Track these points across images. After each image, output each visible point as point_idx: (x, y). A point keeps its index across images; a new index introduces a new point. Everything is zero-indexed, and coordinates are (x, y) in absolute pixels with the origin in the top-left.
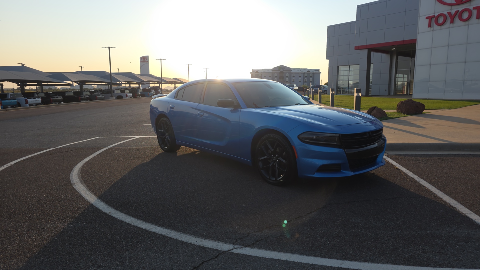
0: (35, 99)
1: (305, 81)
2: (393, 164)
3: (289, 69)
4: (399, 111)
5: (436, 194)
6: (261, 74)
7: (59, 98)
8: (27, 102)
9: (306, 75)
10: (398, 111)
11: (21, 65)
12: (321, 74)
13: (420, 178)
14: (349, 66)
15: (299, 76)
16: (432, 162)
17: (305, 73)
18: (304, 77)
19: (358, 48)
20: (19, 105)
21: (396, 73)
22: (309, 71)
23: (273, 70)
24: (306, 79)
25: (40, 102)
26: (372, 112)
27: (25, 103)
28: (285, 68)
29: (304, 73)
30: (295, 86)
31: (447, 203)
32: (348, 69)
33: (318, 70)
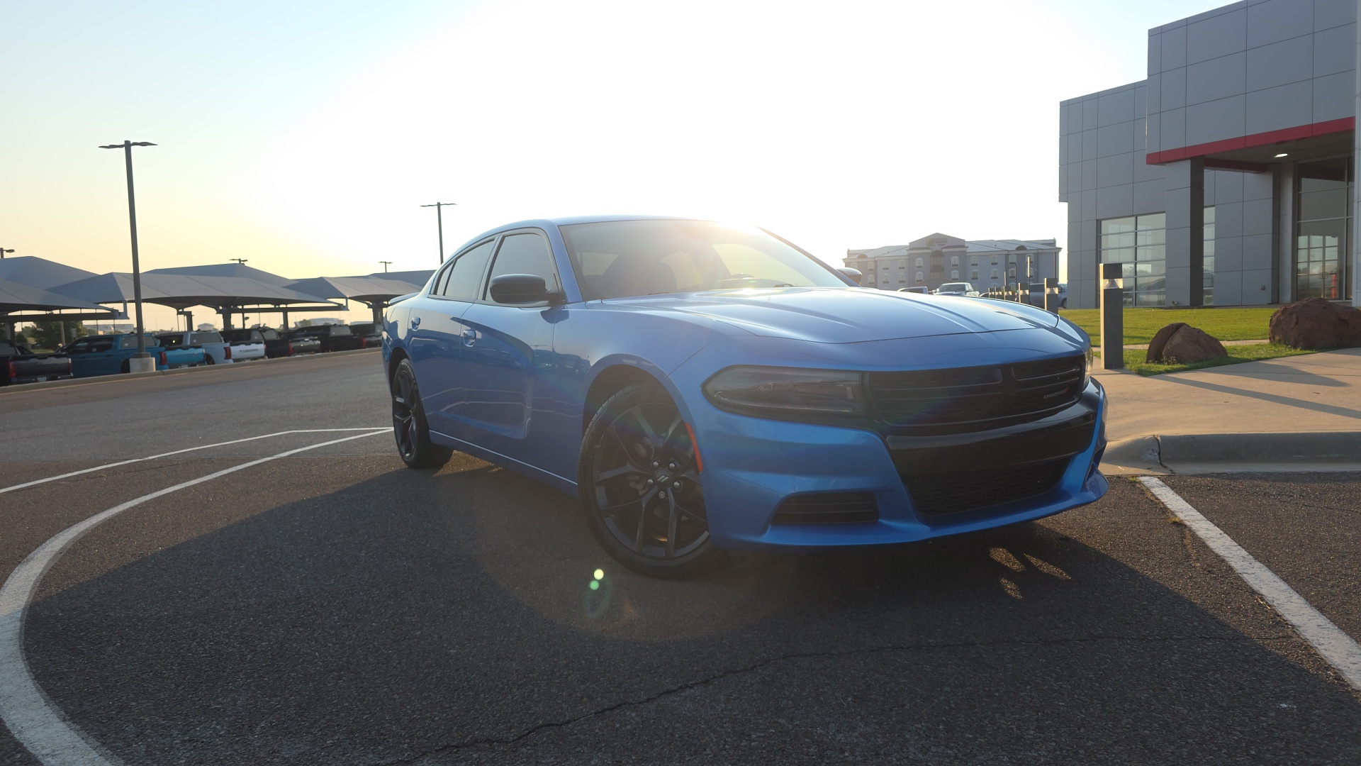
0: (250, 344)
1: (1011, 277)
2: (1169, 506)
3: (960, 244)
4: (1277, 338)
5: (1293, 626)
6: (876, 262)
7: (311, 343)
8: (228, 355)
9: (1013, 259)
10: (1274, 338)
11: (238, 262)
12: (1060, 253)
13: (1257, 558)
14: (1134, 218)
15: (992, 264)
16: (1339, 500)
17: (1010, 253)
18: (1008, 265)
19: (1159, 159)
20: (208, 359)
21: (1297, 232)
22: (1022, 247)
23: (910, 249)
24: (1013, 271)
25: (263, 353)
26: (1168, 343)
27: (225, 356)
28: (946, 242)
29: (1006, 253)
30: (967, 289)
31: (1328, 667)
32: (1132, 228)
33: (1052, 242)
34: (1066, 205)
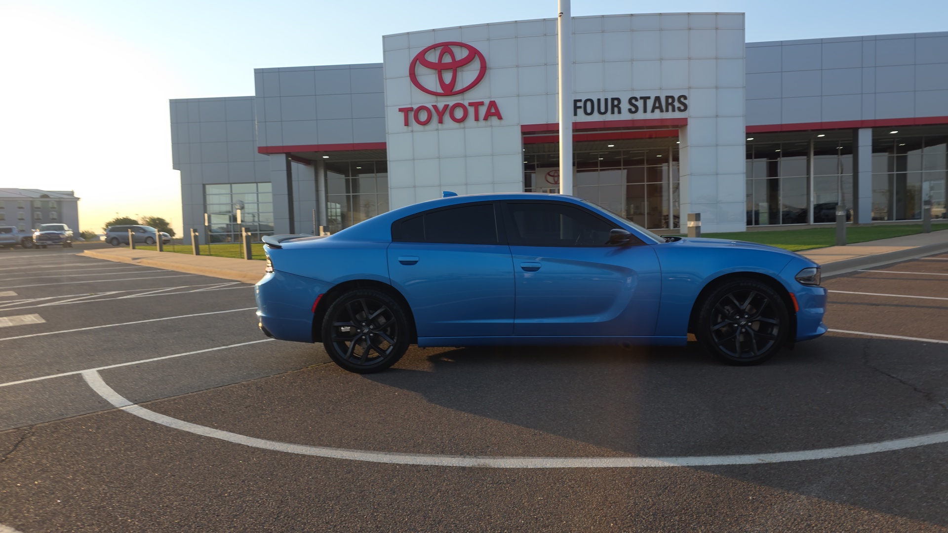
1: (36, 217)
9: (38, 204)
12: (78, 202)
18: (34, 209)
19: (266, 151)
22: (45, 196)
24: (38, 214)
29: (31, 199)
32: (228, 191)
33: (71, 193)
34: (178, 172)
